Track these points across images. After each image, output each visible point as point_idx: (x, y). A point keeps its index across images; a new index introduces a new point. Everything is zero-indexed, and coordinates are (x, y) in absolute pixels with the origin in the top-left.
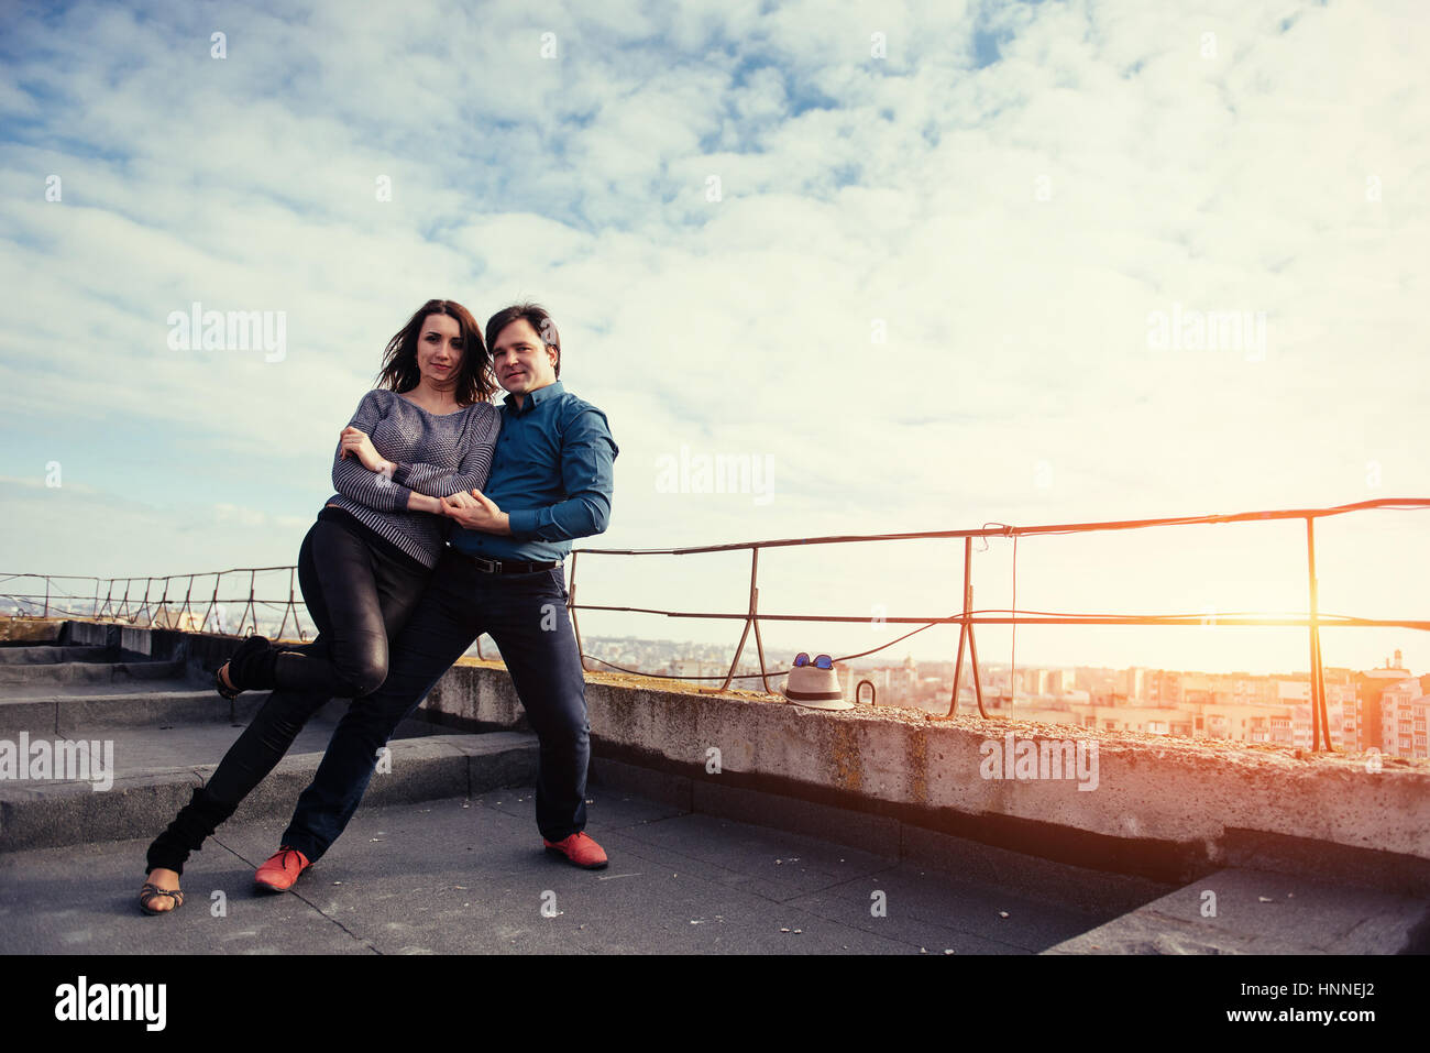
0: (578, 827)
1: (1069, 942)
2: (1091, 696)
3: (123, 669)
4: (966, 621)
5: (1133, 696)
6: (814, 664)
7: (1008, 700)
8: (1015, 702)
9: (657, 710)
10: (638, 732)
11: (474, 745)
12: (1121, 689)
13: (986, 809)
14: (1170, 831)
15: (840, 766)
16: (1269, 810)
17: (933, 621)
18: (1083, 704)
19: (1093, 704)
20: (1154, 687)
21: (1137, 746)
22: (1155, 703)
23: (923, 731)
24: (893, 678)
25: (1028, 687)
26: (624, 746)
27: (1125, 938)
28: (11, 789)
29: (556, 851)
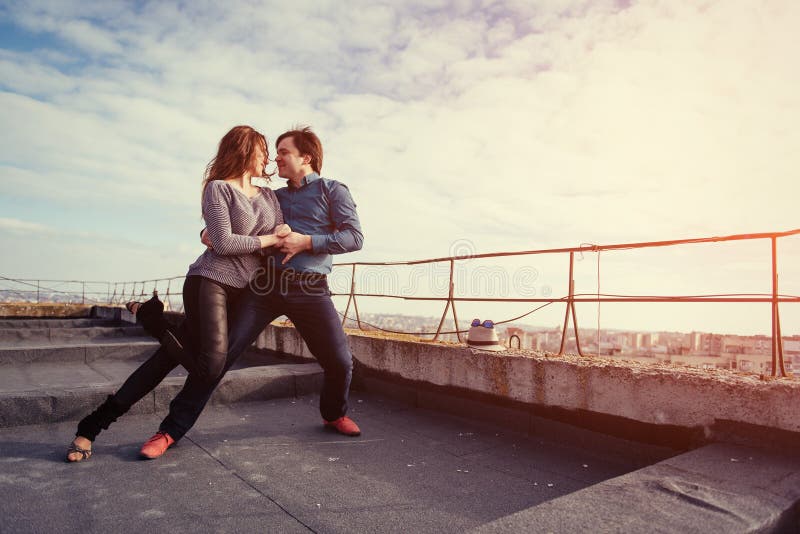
0: (343, 415)
1: (612, 480)
2: (668, 349)
3: (121, 330)
4: (570, 300)
5: (694, 349)
6: (483, 325)
7: (618, 350)
8: (622, 352)
9: (397, 351)
10: (387, 363)
11: (298, 370)
12: (686, 344)
13: (578, 407)
14: (683, 421)
15: (496, 382)
16: (741, 409)
17: (552, 301)
18: (662, 353)
19: (669, 353)
20: (706, 344)
21: (666, 372)
22: (707, 353)
23: (543, 362)
26: (380, 371)
27: (645, 479)
28: (57, 390)
29: (332, 427)
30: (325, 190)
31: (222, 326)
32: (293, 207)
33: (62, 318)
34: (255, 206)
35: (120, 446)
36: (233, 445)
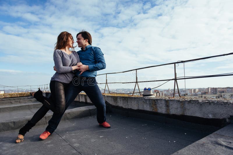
0: (105, 121)
1: (198, 141)
2: (201, 93)
4: (175, 79)
5: (209, 92)
6: (148, 89)
7: (187, 94)
8: (188, 95)
9: (121, 100)
10: (118, 103)
11: (91, 108)
12: (207, 91)
13: (181, 114)
14: (218, 117)
15: (153, 107)
17: (169, 80)
18: (200, 94)
19: (202, 94)
20: (212, 91)
21: (211, 100)
22: (213, 93)
23: (168, 100)
24: (167, 92)
25: (190, 92)
26: (116, 106)
27: (210, 140)
28: (15, 119)
29: (101, 125)
30: (93, 50)
31: (63, 96)
32: (83, 56)
33: (25, 97)
34: (70, 57)
35: (34, 136)
36: (69, 134)
